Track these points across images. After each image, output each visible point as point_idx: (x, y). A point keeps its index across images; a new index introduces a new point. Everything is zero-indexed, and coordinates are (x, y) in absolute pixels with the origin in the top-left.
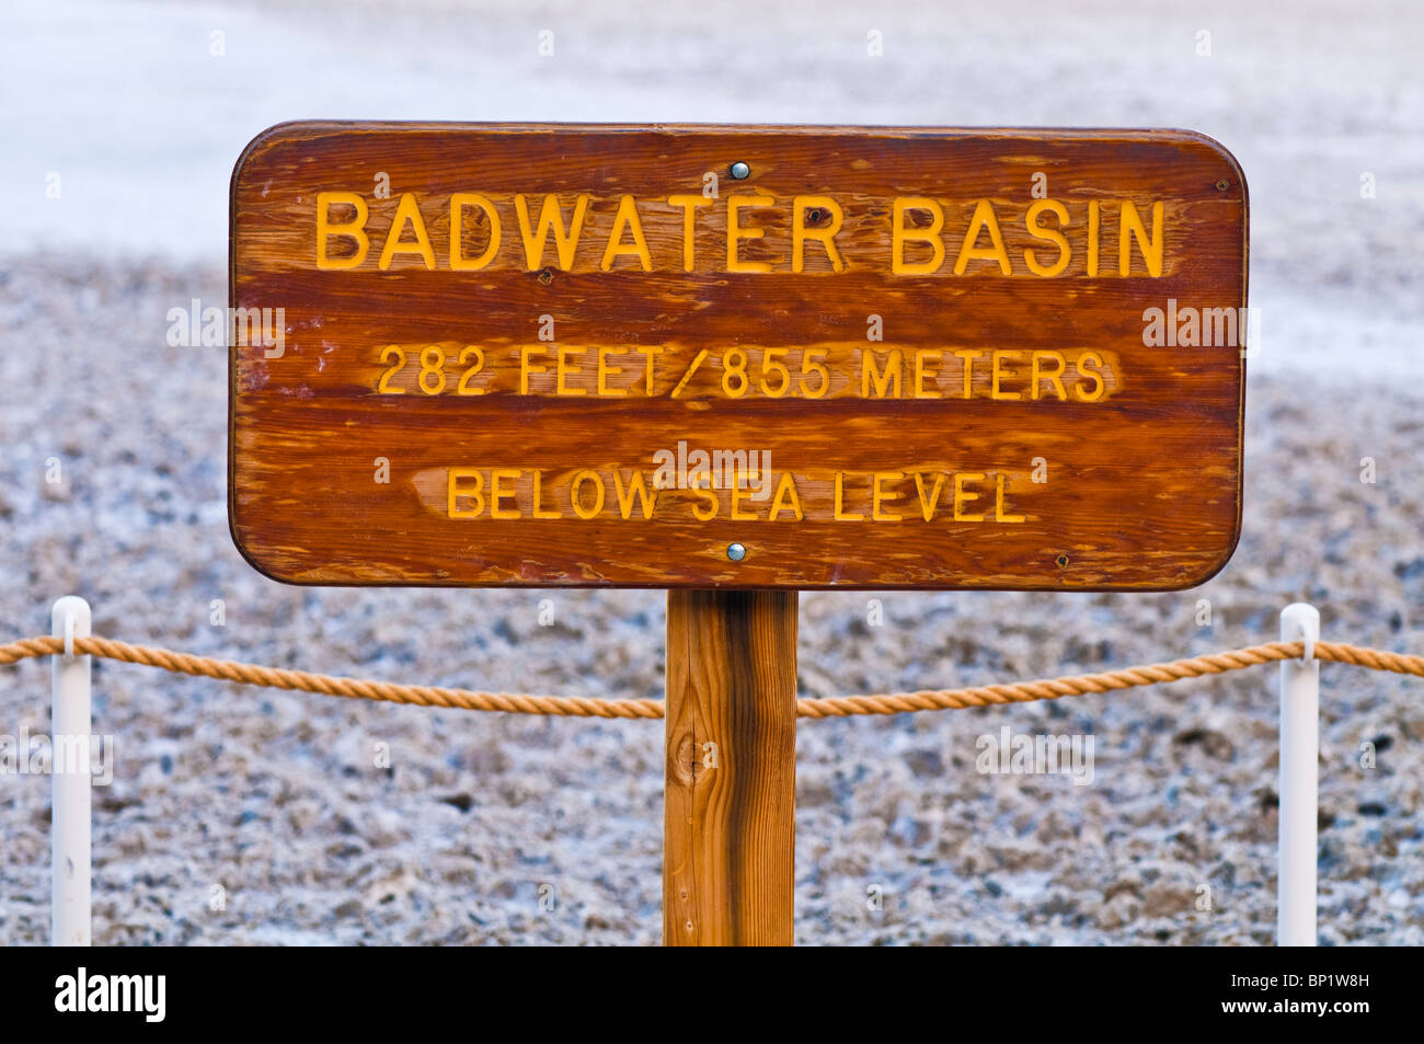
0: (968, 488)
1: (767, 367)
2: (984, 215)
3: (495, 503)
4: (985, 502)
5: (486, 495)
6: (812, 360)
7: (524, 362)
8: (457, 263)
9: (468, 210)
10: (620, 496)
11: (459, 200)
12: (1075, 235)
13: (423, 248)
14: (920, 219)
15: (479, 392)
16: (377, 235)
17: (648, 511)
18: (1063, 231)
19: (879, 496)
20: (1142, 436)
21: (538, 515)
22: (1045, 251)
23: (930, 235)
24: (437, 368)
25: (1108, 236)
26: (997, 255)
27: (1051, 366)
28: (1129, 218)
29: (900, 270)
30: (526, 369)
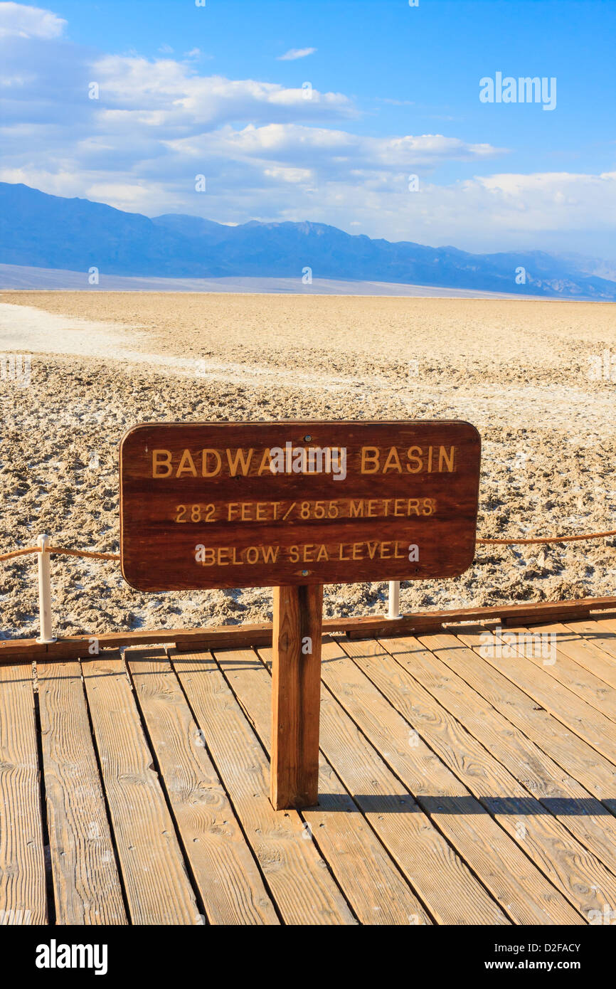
0: (386, 547)
1: (317, 507)
2: (393, 452)
3: (219, 559)
4: (391, 552)
5: (216, 557)
6: (333, 505)
7: (230, 508)
8: (205, 474)
9: (209, 455)
10: (264, 555)
11: (205, 451)
12: (424, 457)
13: (192, 469)
14: (371, 454)
15: (214, 520)
16: (175, 465)
17: (274, 560)
18: (421, 457)
19: (355, 551)
20: (444, 527)
21: (235, 563)
22: (414, 464)
23: (375, 459)
24: (197, 513)
25: (435, 460)
26: (398, 466)
27: (414, 504)
28: (442, 450)
29: (364, 471)
30: (230, 512)
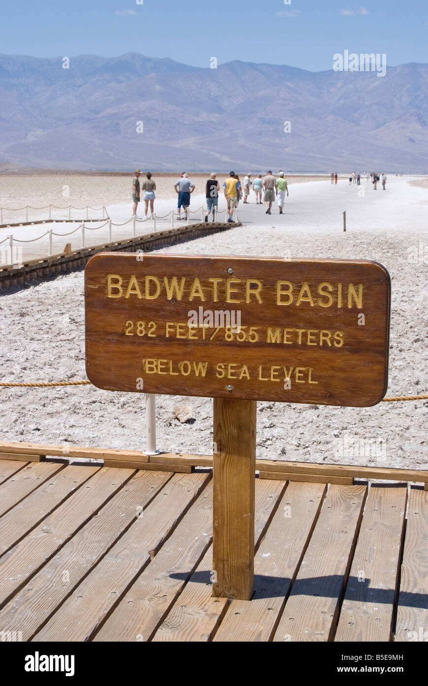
0: (300, 372)
2: (306, 288)
3: (159, 369)
4: (305, 377)
5: (157, 366)
6: (253, 330)
7: (167, 327)
8: (148, 297)
9: (151, 281)
10: (195, 369)
11: (148, 278)
12: (334, 293)
13: (138, 292)
14: (285, 288)
15: (155, 336)
16: (125, 286)
17: (204, 375)
18: (330, 292)
19: (272, 373)
20: (354, 359)
21: (172, 373)
22: (325, 300)
23: (288, 293)
24: (142, 328)
25: (345, 297)
26: (309, 299)
27: (325, 335)
28: (351, 289)
29: (279, 303)
30: (168, 330)
